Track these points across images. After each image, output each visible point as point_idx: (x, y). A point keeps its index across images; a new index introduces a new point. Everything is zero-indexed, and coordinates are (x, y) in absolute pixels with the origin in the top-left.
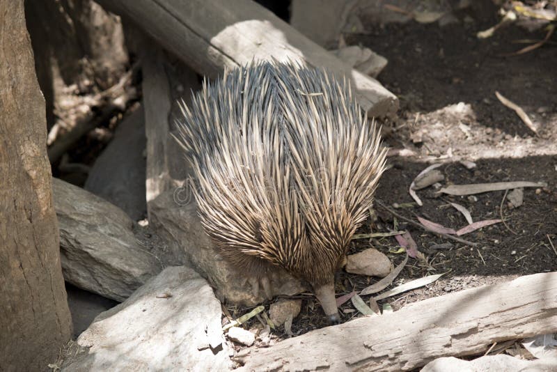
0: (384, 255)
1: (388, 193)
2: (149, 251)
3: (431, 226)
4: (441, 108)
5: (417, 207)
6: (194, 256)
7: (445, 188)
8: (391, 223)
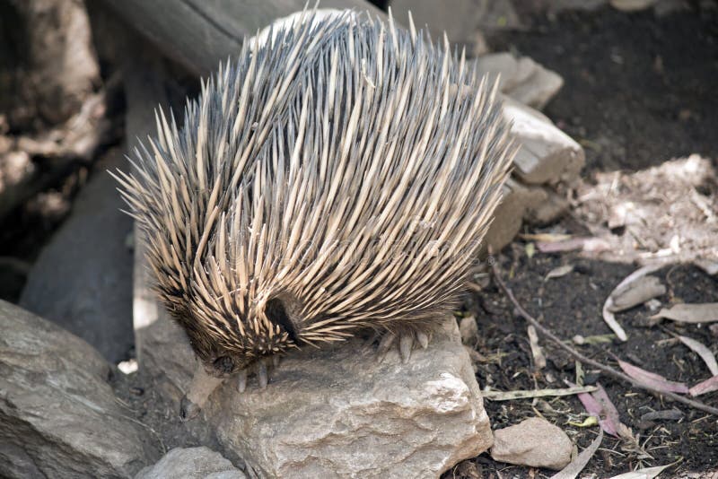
0: (558, 429)
1: (564, 317)
2: (139, 418)
3: (643, 377)
4: (658, 164)
5: (616, 343)
6: (220, 428)
7: (669, 308)
8: (571, 371)
